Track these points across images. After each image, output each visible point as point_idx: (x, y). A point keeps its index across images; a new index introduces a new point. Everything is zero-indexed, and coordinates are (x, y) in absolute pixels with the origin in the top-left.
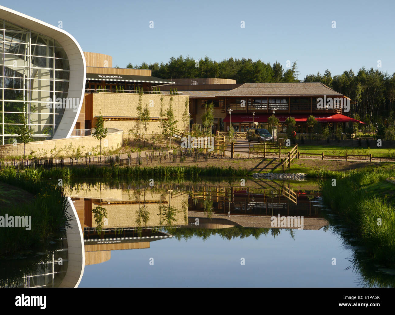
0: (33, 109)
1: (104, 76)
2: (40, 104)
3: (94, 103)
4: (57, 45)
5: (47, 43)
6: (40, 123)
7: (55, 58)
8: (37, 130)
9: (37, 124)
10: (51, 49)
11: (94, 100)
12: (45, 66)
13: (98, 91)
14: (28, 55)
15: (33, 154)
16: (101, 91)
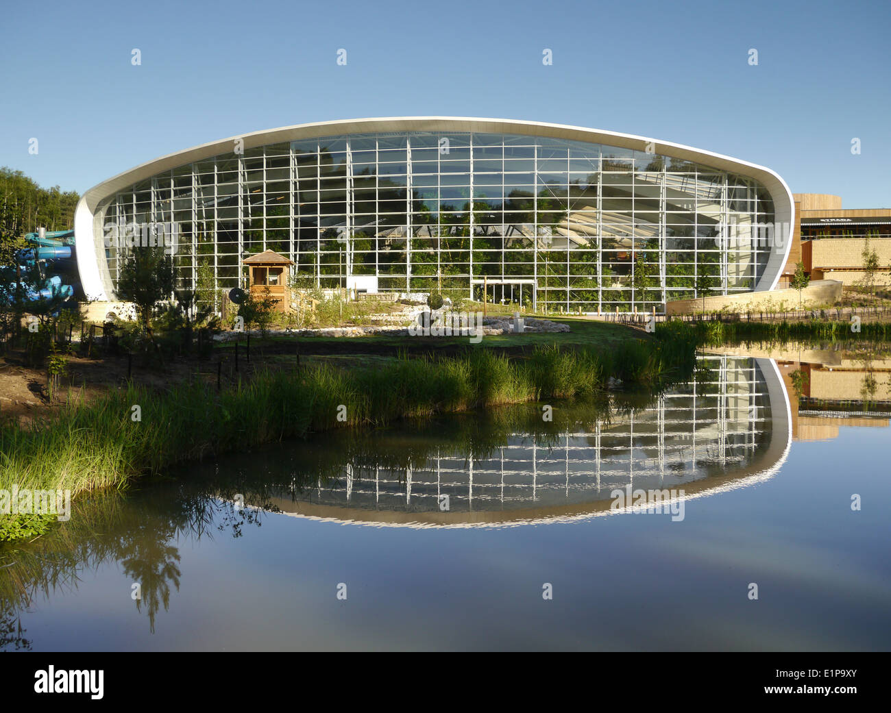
0: (730, 259)
1: (828, 220)
2: (738, 254)
3: (813, 252)
4: (758, 185)
5: (748, 184)
6: (738, 274)
7: (756, 200)
8: (734, 283)
9: (734, 276)
10: (752, 191)
11: (813, 248)
12: (745, 210)
13: (819, 238)
14: (724, 200)
15: (727, 309)
16: (823, 237)
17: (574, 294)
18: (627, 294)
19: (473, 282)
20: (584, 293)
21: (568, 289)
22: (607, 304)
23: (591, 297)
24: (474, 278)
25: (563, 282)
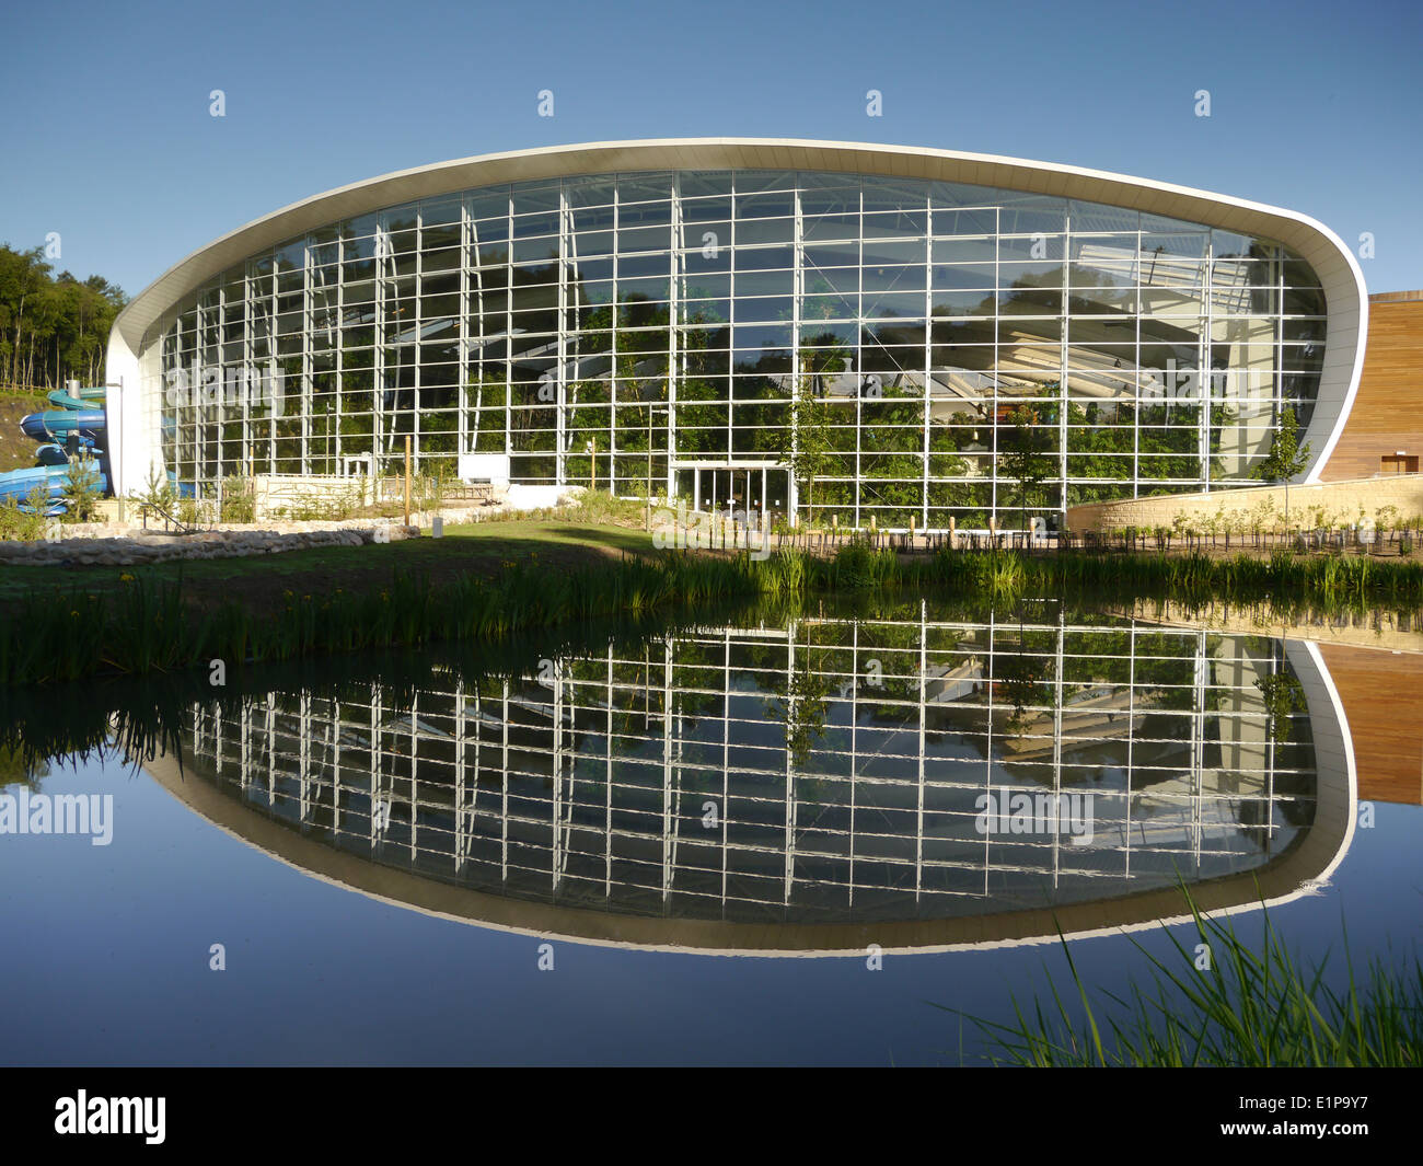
0: (1227, 419)
4: (1290, 255)
6: (1242, 450)
7: (1283, 288)
8: (1234, 469)
10: (1277, 266)
17: (870, 491)
18: (983, 492)
19: (674, 465)
20: (892, 487)
21: (860, 479)
22: (941, 511)
23: (907, 498)
24: (678, 458)
25: (848, 465)
